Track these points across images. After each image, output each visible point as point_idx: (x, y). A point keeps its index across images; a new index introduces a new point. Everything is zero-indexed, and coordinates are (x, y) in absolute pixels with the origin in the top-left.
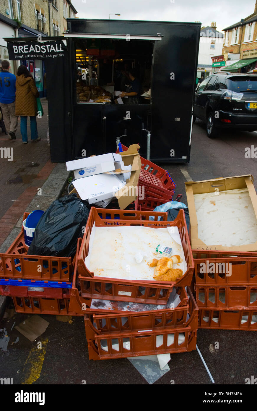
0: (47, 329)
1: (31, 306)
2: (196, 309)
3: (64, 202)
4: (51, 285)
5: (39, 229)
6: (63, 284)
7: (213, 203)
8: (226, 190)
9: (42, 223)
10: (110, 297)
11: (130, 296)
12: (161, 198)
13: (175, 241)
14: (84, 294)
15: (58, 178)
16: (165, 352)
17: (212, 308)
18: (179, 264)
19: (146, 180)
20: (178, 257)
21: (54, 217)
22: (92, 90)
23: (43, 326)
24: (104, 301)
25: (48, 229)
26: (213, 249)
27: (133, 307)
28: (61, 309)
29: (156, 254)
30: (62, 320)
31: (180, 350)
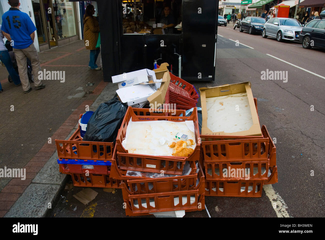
0: (96, 197)
1: (85, 182)
2: (202, 177)
3: (109, 104)
4: (99, 163)
5: (91, 123)
6: (107, 163)
7: (222, 104)
8: (232, 94)
9: (92, 119)
10: (141, 169)
11: (155, 168)
12: (188, 106)
13: (190, 131)
14: (121, 167)
15: (109, 94)
16: (180, 210)
17: (217, 179)
18: (192, 146)
19: (176, 92)
20: (191, 141)
21: (101, 115)
22: (137, 25)
23: (94, 195)
24: (136, 172)
25: (97, 123)
26: (217, 135)
27: (157, 176)
28: (107, 183)
29: (175, 140)
30: (107, 191)
31: (192, 207)
